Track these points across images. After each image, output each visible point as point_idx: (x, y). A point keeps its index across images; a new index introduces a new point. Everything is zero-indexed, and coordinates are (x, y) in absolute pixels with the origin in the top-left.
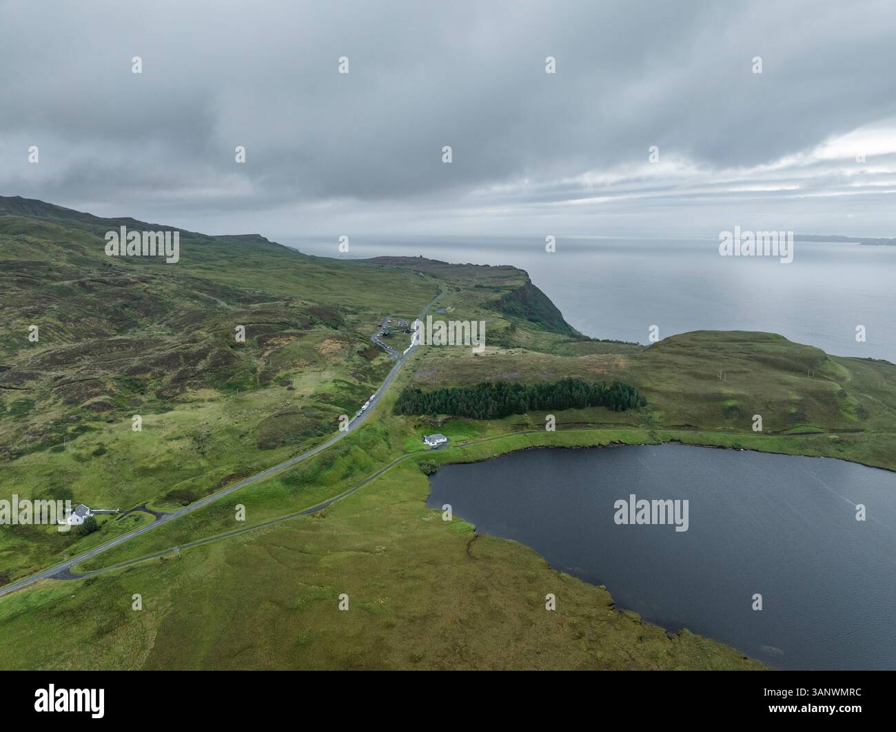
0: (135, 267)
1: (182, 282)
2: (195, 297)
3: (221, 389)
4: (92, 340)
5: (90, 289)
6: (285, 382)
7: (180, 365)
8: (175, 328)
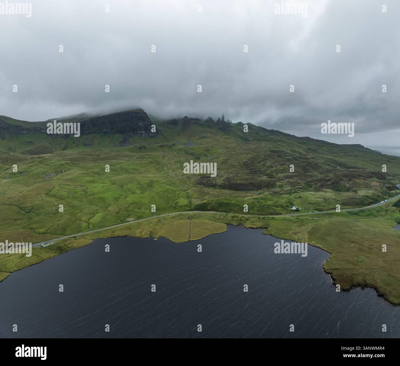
0: (310, 154)
1: (325, 160)
2: (330, 165)
3: (334, 190)
4: (297, 174)
5: (296, 160)
6: (355, 191)
7: (322, 182)
8: (321, 173)
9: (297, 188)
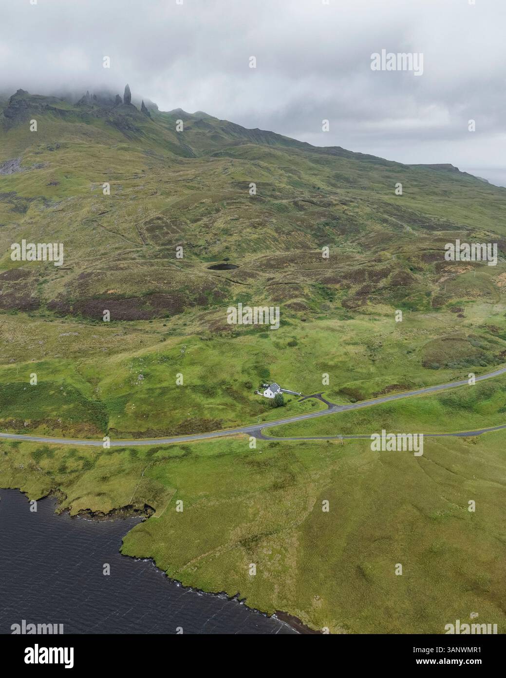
0: (338, 191)
1: (375, 206)
2: (385, 221)
3: (397, 307)
4: (298, 251)
5: (301, 208)
6: (457, 309)
7: (364, 280)
8: (365, 247)
9: (289, 306)
